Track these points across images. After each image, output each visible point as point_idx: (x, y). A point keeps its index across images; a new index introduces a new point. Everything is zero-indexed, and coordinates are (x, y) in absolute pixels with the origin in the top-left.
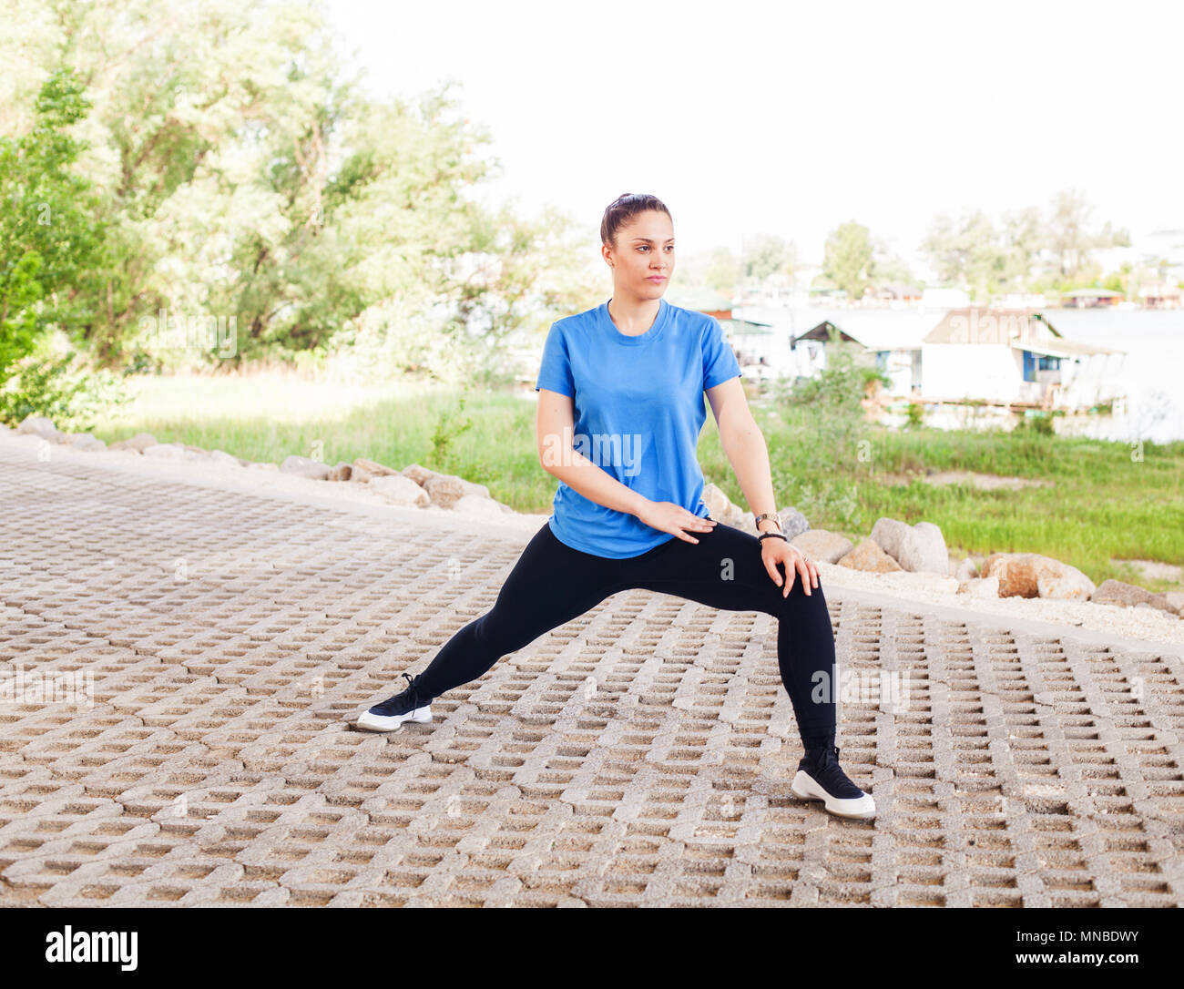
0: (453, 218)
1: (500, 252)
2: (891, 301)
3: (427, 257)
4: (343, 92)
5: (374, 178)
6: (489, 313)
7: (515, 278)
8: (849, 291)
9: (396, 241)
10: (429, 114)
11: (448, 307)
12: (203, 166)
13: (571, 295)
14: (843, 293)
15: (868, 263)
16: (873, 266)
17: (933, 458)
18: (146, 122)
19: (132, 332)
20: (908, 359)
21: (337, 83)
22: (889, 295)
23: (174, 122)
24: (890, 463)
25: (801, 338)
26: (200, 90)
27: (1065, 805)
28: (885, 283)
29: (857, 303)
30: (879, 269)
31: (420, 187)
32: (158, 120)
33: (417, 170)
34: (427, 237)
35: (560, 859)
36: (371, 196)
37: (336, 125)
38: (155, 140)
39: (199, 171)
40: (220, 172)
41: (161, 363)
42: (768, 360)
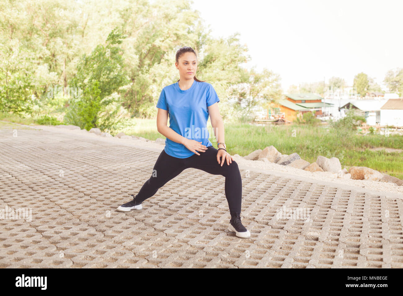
0: (236, 73)
1: (250, 83)
2: (374, 97)
3: (228, 85)
4: (204, 37)
5: (214, 61)
6: (247, 101)
7: (255, 90)
8: (361, 94)
9: (219, 80)
10: (230, 42)
11: (235, 99)
12: (164, 59)
13: (271, 95)
14: (359, 95)
15: (367, 86)
16: (369, 86)
17: (374, 143)
18: (146, 46)
19: (142, 107)
20: (375, 114)
21: (203, 34)
22: (374, 95)
23: (154, 46)
24: (360, 144)
25: (342, 108)
26: (163, 36)
27: (318, 238)
28: (372, 92)
29: (364, 98)
30: (371, 87)
31: (226, 64)
32: (150, 45)
33: (225, 59)
34: (228, 78)
35: (150, 248)
36: (212, 67)
37: (202, 46)
38: (149, 51)
39: (162, 60)
40: (168, 60)
41: (150, 115)
42: (333, 115)
